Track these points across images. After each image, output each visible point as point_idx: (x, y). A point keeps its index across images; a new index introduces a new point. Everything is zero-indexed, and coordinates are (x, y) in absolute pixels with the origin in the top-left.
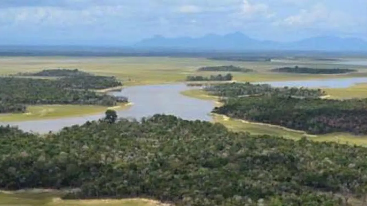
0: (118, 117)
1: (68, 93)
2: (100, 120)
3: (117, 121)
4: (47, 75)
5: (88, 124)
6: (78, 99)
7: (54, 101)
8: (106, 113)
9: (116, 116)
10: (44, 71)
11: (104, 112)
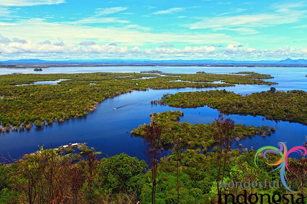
0: (276, 90)
1: (251, 81)
2: (268, 91)
3: (276, 92)
4: (241, 74)
5: (263, 92)
6: (256, 82)
7: (246, 83)
8: (271, 88)
9: (275, 90)
10: (240, 72)
11: (270, 88)
